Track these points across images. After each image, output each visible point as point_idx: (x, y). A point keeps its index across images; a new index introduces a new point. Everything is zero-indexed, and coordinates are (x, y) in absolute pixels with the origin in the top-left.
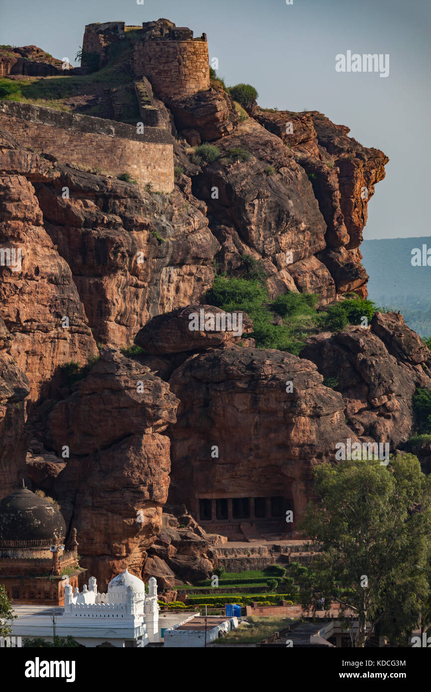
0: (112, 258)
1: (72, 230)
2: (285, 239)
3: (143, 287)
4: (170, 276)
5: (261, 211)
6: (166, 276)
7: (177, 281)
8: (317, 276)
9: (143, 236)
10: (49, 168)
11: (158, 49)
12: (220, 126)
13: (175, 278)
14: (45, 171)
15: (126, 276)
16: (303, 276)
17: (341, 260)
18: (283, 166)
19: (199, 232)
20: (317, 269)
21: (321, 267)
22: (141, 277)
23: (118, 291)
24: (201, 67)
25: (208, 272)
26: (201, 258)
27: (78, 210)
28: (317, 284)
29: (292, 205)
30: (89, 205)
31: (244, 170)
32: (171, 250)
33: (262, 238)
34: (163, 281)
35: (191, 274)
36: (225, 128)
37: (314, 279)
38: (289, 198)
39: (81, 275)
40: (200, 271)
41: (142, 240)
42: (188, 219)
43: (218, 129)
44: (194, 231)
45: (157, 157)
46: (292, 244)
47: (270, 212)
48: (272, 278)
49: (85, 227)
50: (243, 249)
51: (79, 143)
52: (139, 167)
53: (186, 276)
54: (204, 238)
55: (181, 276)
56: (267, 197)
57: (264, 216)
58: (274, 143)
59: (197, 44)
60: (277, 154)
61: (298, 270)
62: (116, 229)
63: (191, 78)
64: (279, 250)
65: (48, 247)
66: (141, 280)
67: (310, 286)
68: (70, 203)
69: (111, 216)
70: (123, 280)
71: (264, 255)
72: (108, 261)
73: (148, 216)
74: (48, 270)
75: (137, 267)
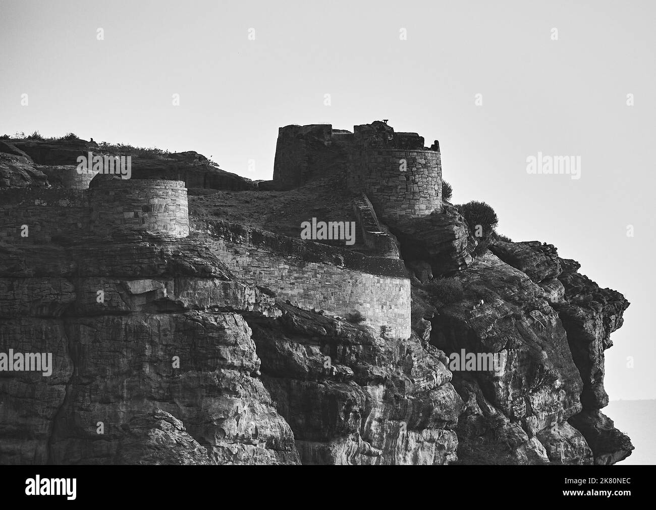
0: (343, 419)
1: (294, 383)
2: (538, 400)
3: (378, 455)
4: (407, 442)
5: (511, 364)
6: (402, 442)
7: (415, 449)
8: (573, 446)
9: (378, 392)
10: (269, 305)
11: (380, 160)
12: (458, 257)
13: (413, 444)
14: (265, 308)
15: (358, 441)
16: (557, 445)
17: (599, 426)
18: (534, 309)
19: (441, 389)
20: (572, 437)
21: (576, 435)
22: (375, 443)
23: (348, 460)
24: (433, 183)
25: (452, 437)
26: (444, 421)
27: (301, 359)
28: (573, 456)
29: (547, 357)
30: (314, 351)
31: (489, 312)
32: (410, 410)
33: (510, 398)
34: (398, 448)
35: (431, 440)
36: (463, 260)
37: (569, 449)
38: (543, 349)
39: (303, 439)
40: (443, 436)
41: (377, 397)
42: (429, 372)
43: (456, 262)
44: (437, 388)
45: (394, 294)
46: (546, 405)
47: (521, 366)
48: (522, 447)
49: (309, 380)
50: (489, 411)
51: (301, 275)
52: (372, 306)
53: (426, 443)
54: (448, 396)
55: (420, 442)
56: (518, 346)
57: (513, 370)
58: (521, 280)
59: (429, 154)
60: (526, 293)
61: (550, 438)
62: (348, 383)
63: (421, 197)
64: (530, 412)
65: (266, 403)
66: (375, 447)
67: (564, 458)
68: (291, 350)
69: (340, 367)
70: (353, 446)
71: (513, 419)
72: (338, 422)
73: (383, 367)
74: (268, 432)
75: (371, 430)
